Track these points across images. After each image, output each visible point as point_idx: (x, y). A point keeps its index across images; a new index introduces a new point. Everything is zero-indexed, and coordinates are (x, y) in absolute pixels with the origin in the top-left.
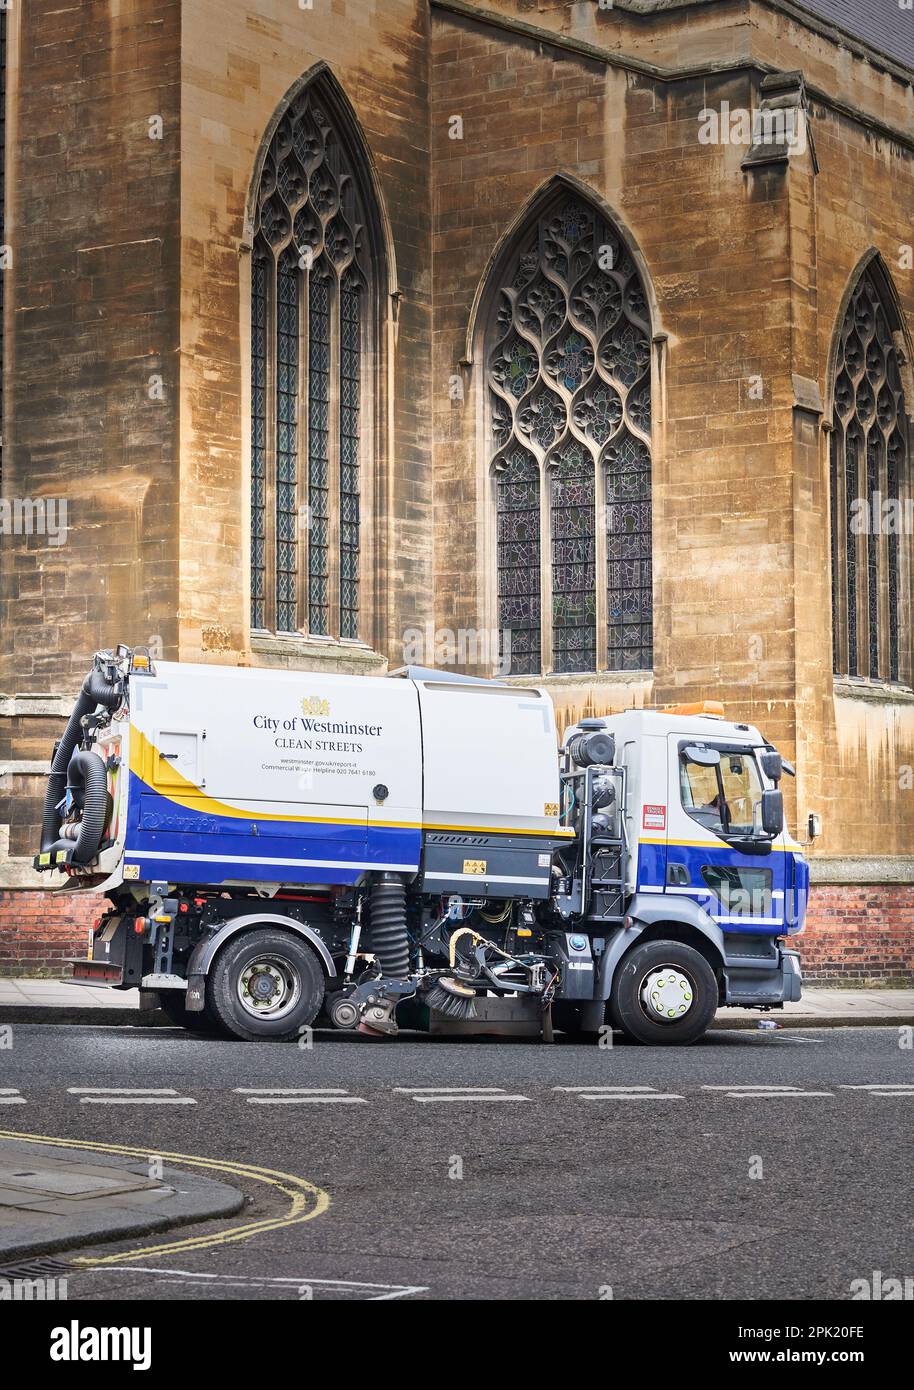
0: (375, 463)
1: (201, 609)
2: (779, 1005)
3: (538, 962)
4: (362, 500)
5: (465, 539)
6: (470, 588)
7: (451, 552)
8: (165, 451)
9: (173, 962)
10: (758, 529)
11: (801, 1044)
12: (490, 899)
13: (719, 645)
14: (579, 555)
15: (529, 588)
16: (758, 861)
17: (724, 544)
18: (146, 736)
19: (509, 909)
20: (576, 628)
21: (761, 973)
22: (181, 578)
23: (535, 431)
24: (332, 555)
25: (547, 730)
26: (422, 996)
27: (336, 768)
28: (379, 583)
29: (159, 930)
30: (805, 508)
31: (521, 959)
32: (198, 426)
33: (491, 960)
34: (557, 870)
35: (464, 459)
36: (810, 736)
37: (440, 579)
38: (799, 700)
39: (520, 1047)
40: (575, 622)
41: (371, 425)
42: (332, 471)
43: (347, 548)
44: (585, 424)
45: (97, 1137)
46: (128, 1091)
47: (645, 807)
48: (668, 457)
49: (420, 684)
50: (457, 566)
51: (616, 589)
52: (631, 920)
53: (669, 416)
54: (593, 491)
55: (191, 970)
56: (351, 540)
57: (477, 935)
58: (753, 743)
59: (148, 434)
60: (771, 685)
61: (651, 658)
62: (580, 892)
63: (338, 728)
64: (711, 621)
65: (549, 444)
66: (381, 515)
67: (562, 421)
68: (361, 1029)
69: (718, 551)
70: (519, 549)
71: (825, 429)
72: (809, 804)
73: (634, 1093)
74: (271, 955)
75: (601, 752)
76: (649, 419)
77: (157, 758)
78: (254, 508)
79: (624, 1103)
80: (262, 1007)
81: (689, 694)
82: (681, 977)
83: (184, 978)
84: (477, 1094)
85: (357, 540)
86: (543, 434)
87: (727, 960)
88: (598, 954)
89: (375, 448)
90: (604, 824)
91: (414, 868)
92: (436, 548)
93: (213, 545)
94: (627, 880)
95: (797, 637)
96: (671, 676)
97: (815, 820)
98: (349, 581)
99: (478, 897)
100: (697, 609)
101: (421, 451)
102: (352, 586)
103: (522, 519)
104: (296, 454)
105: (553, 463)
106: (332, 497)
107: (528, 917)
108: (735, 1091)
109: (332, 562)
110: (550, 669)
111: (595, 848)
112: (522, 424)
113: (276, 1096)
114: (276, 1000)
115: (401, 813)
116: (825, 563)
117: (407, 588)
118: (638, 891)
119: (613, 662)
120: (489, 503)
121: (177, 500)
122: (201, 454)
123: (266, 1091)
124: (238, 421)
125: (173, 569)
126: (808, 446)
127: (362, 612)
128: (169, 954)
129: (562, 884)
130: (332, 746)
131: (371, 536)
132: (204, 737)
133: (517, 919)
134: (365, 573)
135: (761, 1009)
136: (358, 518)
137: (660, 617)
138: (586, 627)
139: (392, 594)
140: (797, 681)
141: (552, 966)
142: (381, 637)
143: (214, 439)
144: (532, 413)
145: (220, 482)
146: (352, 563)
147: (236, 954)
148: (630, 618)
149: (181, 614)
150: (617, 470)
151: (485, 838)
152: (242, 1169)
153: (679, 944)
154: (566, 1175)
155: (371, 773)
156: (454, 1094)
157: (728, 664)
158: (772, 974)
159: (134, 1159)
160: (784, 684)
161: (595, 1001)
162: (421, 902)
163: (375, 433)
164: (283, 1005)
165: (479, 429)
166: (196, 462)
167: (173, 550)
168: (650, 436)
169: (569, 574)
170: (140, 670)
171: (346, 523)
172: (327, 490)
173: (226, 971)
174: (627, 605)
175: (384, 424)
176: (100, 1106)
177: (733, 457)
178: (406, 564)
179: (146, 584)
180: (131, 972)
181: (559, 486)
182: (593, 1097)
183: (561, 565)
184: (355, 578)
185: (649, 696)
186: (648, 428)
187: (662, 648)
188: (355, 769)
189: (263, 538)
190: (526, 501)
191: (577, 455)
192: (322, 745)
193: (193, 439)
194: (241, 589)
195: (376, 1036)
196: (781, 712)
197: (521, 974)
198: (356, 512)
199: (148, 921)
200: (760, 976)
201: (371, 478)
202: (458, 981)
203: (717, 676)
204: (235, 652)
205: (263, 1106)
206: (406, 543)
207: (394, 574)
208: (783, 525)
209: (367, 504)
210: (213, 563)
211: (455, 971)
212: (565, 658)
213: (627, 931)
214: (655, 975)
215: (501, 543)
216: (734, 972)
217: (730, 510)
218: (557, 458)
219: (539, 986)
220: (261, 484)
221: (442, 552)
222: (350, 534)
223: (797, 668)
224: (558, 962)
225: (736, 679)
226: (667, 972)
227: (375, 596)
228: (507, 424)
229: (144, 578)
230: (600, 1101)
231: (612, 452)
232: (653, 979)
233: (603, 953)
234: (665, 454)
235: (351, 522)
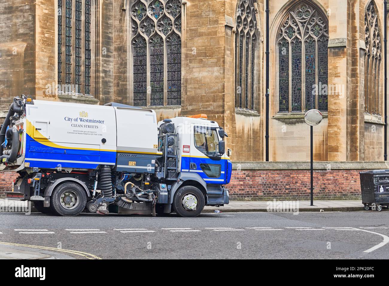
0: (96, 40)
1: (42, 84)
2: (223, 205)
3: (151, 192)
4: (92, 51)
5: (123, 64)
6: (125, 79)
7: (119, 68)
8: (31, 35)
9: (40, 192)
10: (214, 62)
11: (229, 217)
12: (136, 173)
13: (201, 98)
14: (158, 70)
15: (143, 80)
16: (217, 162)
17: (203, 67)
18: (31, 123)
19: (142, 176)
20: (157, 92)
21: (218, 196)
22: (36, 75)
23: (145, 31)
24: (83, 68)
25: (154, 122)
26: (116, 202)
27: (90, 133)
28: (97, 77)
29: (35, 182)
30: (228, 56)
31: (146, 191)
32: (42, 27)
33: (137, 192)
34: (156, 165)
35: (123, 39)
36: (228, 126)
37: (115, 76)
38: (225, 115)
39: (147, 218)
40: (157, 90)
41: (94, 28)
42: (83, 42)
43: (87, 66)
44: (161, 29)
45: (27, 243)
46: (33, 230)
47: (184, 146)
48: (186, 40)
49: (116, 108)
50: (121, 73)
51: (170, 80)
52: (179, 180)
53: (187, 27)
54: (163, 50)
55: (45, 195)
56: (88, 64)
57: (133, 184)
58: (216, 127)
59: (26, 29)
60: (217, 110)
61: (180, 102)
62: (164, 171)
63: (91, 121)
64: (199, 90)
65: (149, 35)
66: (97, 56)
67: (154, 28)
68: (98, 212)
69: (201, 69)
70: (140, 68)
71: (234, 32)
72: (228, 146)
73: (186, 230)
74: (70, 190)
75: (170, 129)
76: (181, 28)
77: (35, 129)
78: (59, 53)
79: (184, 233)
80: (67, 206)
81: (192, 113)
82: (194, 197)
83: (43, 197)
84: (139, 230)
85: (90, 64)
86: (148, 32)
87: (208, 192)
88: (169, 190)
89: (96, 35)
90: (171, 151)
91: (114, 164)
92: (114, 67)
93: (46, 64)
94: (178, 168)
95: (225, 96)
96: (187, 107)
97: (230, 151)
98: (88, 77)
99: (133, 173)
100: (195, 87)
101: (110, 37)
102: (88, 78)
103: (141, 58)
104: (71, 37)
105: (151, 41)
106: (83, 50)
107: (148, 179)
108: (215, 229)
109: (82, 71)
110: (149, 105)
111: (168, 158)
112: (141, 29)
113: (78, 231)
114: (72, 204)
115: (110, 147)
116: (233, 73)
117: (105, 79)
118: (181, 171)
119: (169, 102)
120: (131, 53)
121: (35, 50)
122: (43, 36)
123: (75, 230)
124: (54, 26)
125: (34, 72)
126: (229, 37)
127: (92, 86)
128: (39, 190)
129: (158, 169)
130: (89, 127)
131: (94, 63)
132: (49, 123)
133: (145, 179)
134: (92, 74)
135: (217, 206)
136: (90, 57)
137: (183, 89)
138: (161, 92)
139: (101, 81)
140: (225, 109)
141: (155, 193)
142: (97, 94)
143: (46, 31)
144: (144, 25)
145: (48, 45)
146: (88, 71)
147: (59, 190)
148: (174, 89)
149: (36, 86)
150: (171, 44)
151: (135, 155)
152: (74, 252)
153: (193, 187)
154: (172, 253)
155: (101, 135)
156: (132, 230)
157: (204, 103)
158: (221, 196)
159: (40, 250)
160: (221, 110)
161: (168, 204)
162: (115, 174)
163: (96, 30)
164: (74, 205)
165: (128, 30)
166: (41, 38)
167: (34, 66)
168: (181, 33)
169: (155, 75)
170: (29, 103)
171: (87, 58)
172: (81, 48)
173: (57, 195)
174: (173, 85)
175: (99, 28)
176: (26, 234)
177: (206, 40)
178: (105, 72)
179: (25, 77)
180: (26, 195)
181: (152, 48)
182: (174, 231)
183: (153, 73)
184: (89, 76)
185: (180, 113)
186: (180, 31)
187: (184, 98)
188: (96, 134)
189: (61, 63)
190: (142, 53)
191: (158, 39)
192: (86, 126)
193: (40, 31)
194: (55, 78)
195: (102, 215)
196: (220, 118)
197: (146, 196)
198: (90, 55)
199: (32, 180)
200: (217, 197)
201: (94, 45)
202: (127, 198)
203: (201, 107)
204: (53, 98)
205: (75, 234)
206: (105, 65)
207: (101, 75)
208: (221, 61)
209: (93, 53)
210: (46, 70)
211: (126, 195)
212: (154, 101)
213: (178, 183)
214: (186, 196)
215: (134, 66)
216: (209, 195)
217: (205, 57)
218: (152, 39)
219: (151, 200)
220: (60, 46)
221: (116, 68)
222: (88, 62)
223: (225, 105)
224: (157, 192)
225: (206, 108)
226: (190, 195)
227: (95, 81)
228: (136, 29)
229: (25, 75)
230: (177, 232)
231: (169, 38)
232: (186, 197)
233: (171, 189)
234: (185, 39)
235: (88, 58)
